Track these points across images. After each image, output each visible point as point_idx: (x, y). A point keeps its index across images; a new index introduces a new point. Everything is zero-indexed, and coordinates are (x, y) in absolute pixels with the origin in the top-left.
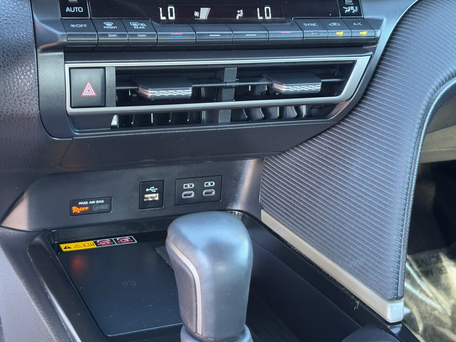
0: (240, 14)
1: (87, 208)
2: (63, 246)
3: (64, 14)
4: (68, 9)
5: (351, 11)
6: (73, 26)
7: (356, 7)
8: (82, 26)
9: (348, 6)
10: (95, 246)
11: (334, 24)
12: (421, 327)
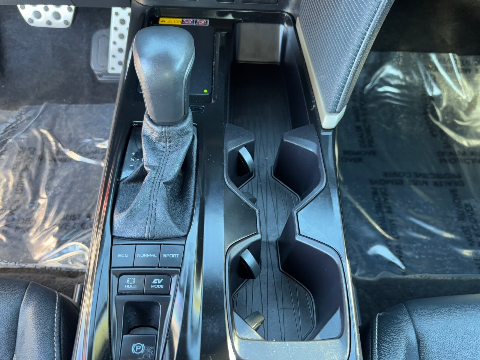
2: (160, 20)
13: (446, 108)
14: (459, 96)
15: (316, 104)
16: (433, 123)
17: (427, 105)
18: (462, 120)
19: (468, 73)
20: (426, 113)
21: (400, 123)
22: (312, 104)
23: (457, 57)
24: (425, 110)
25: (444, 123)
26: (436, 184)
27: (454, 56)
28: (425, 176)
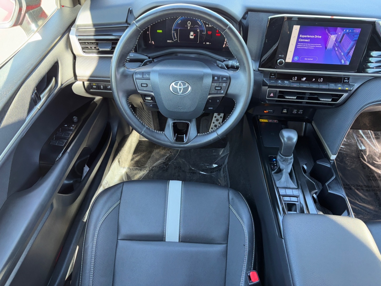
0: (314, 80)
1: (268, 112)
2: (260, 120)
3: (270, 78)
4: (271, 77)
5: (346, 81)
6: (271, 81)
7: (348, 80)
8: (273, 81)
9: (345, 80)
10: (268, 121)
11: (339, 85)
12: (368, 154)
13: (368, 155)
14: (374, 150)
15: (326, 152)
16: (363, 163)
17: (359, 153)
18: (377, 162)
19: (378, 139)
20: (359, 157)
21: (346, 162)
22: (325, 152)
23: (372, 132)
24: (358, 156)
25: (368, 162)
26: (367, 190)
27: (370, 131)
28: (361, 186)
